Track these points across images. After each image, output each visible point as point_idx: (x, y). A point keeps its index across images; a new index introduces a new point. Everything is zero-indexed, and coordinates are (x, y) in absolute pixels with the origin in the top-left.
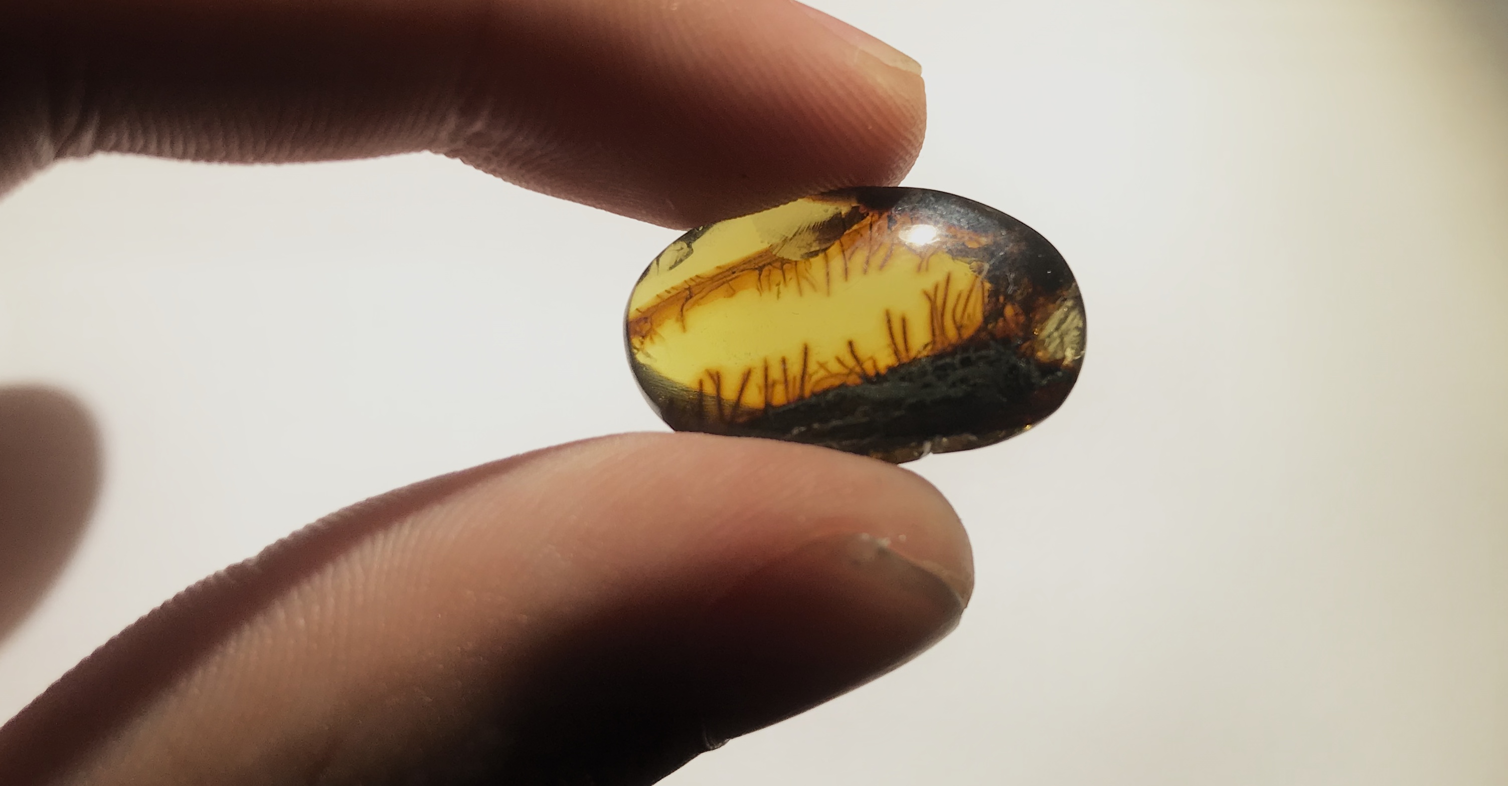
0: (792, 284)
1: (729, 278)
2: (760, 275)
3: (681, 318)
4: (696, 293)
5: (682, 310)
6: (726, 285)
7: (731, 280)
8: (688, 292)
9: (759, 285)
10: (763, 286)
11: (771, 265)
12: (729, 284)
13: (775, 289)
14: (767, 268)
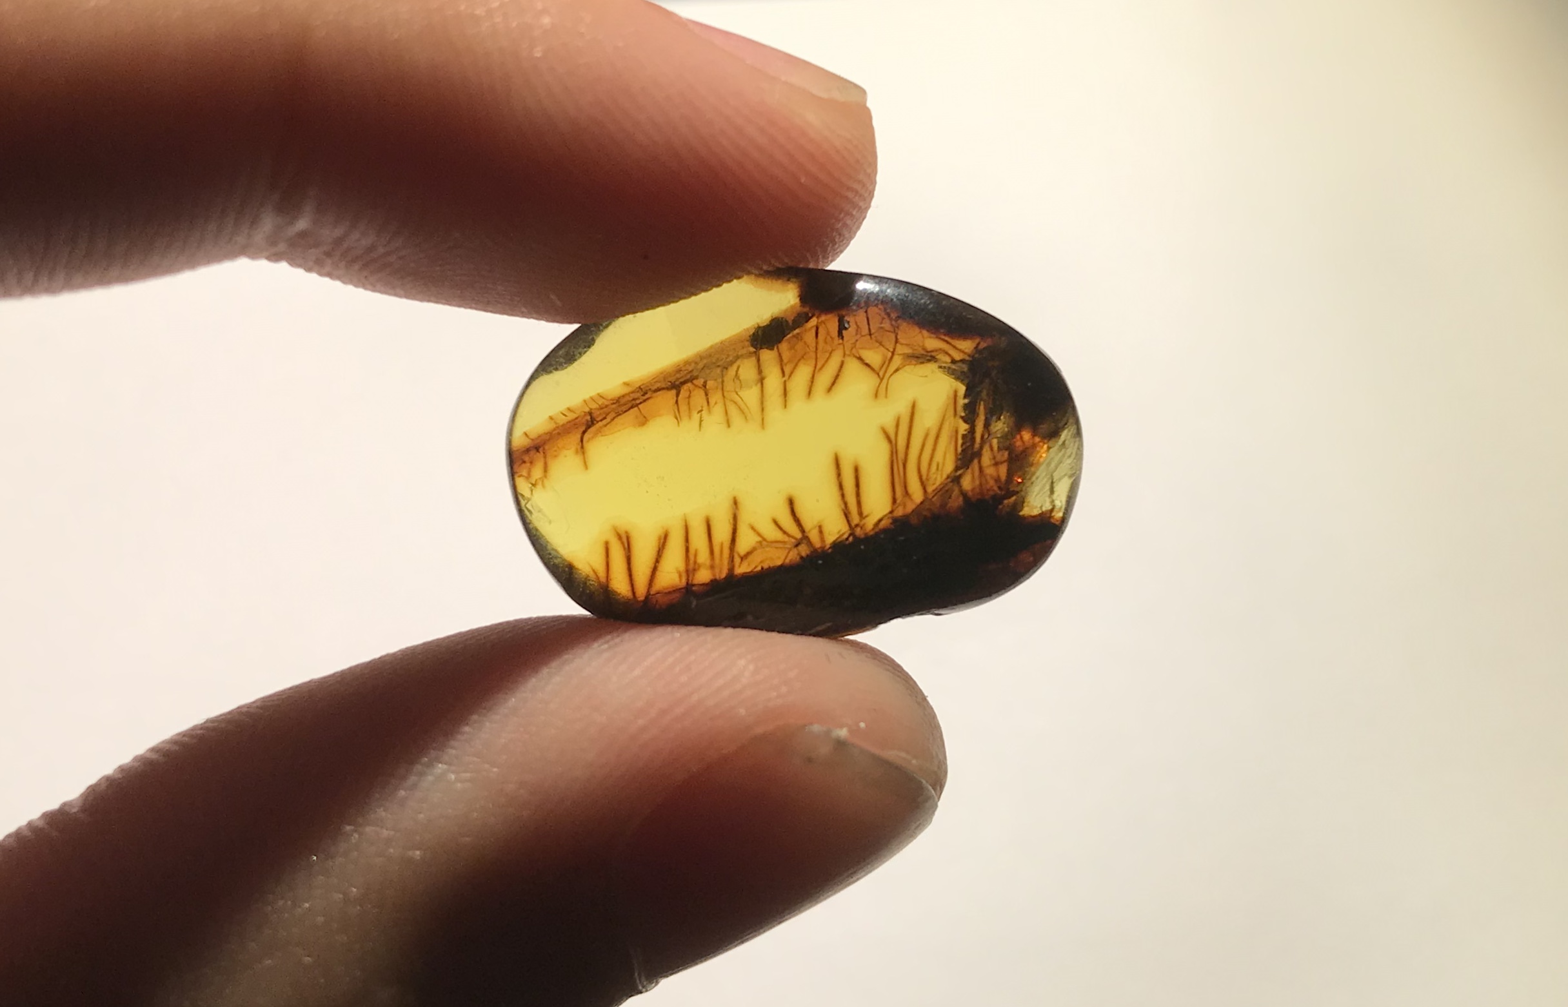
0: (718, 410)
1: (638, 402)
2: (678, 395)
3: (582, 448)
4: (598, 419)
5: (582, 441)
6: (636, 408)
7: (641, 403)
8: (588, 418)
9: (676, 411)
10: (681, 414)
11: (691, 382)
12: (639, 409)
13: (696, 416)
14: (685, 387)
